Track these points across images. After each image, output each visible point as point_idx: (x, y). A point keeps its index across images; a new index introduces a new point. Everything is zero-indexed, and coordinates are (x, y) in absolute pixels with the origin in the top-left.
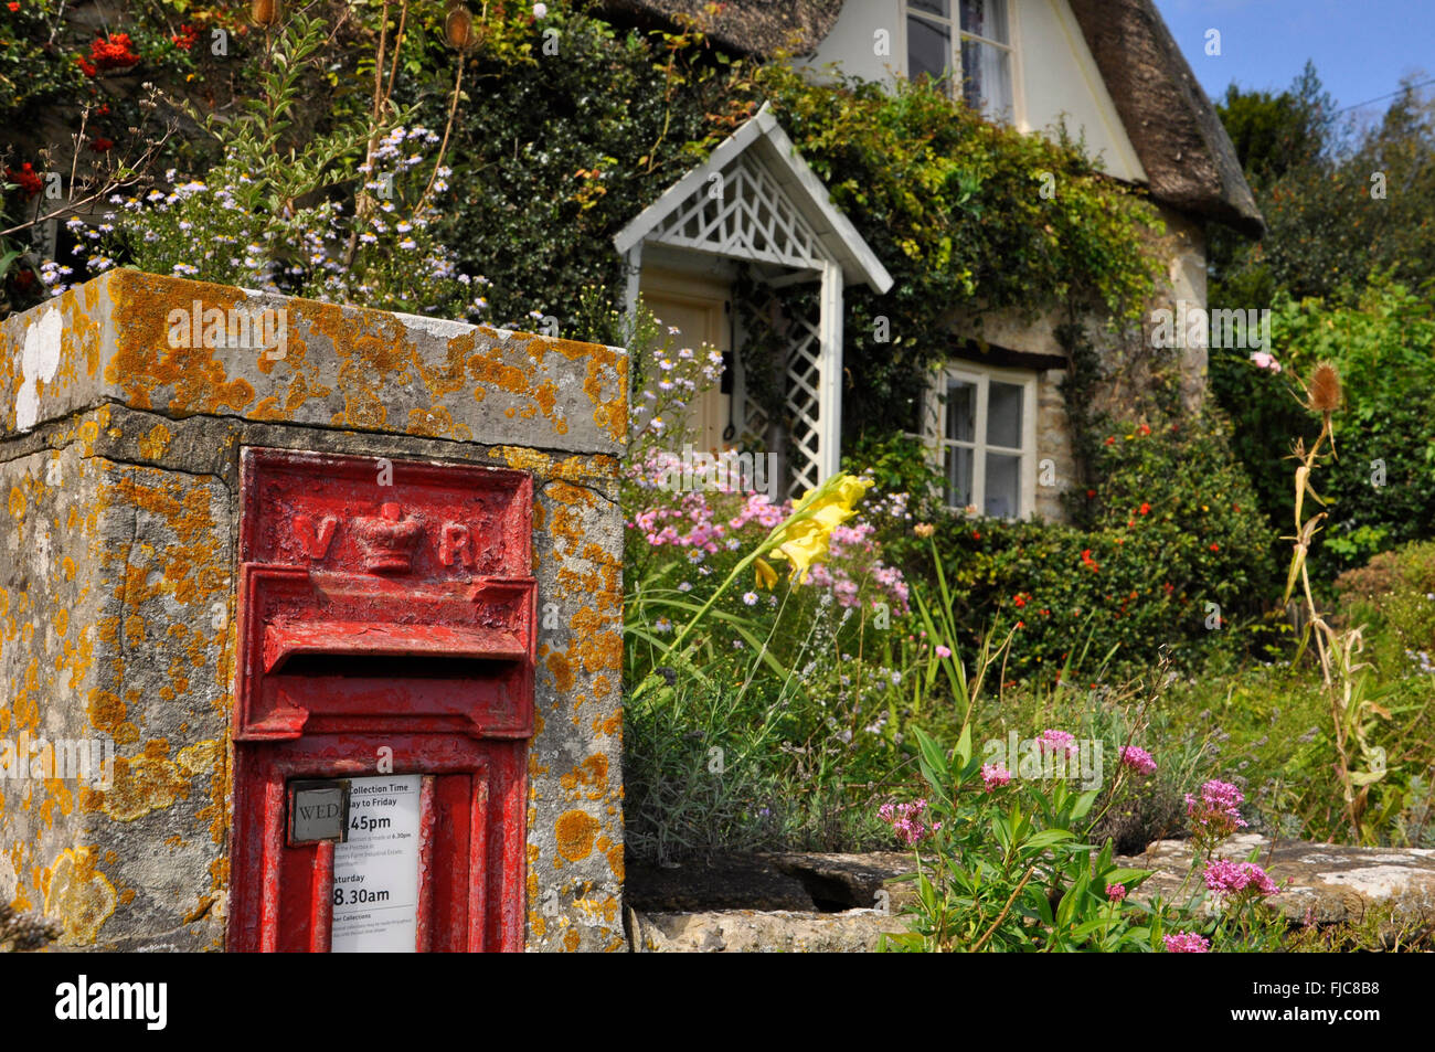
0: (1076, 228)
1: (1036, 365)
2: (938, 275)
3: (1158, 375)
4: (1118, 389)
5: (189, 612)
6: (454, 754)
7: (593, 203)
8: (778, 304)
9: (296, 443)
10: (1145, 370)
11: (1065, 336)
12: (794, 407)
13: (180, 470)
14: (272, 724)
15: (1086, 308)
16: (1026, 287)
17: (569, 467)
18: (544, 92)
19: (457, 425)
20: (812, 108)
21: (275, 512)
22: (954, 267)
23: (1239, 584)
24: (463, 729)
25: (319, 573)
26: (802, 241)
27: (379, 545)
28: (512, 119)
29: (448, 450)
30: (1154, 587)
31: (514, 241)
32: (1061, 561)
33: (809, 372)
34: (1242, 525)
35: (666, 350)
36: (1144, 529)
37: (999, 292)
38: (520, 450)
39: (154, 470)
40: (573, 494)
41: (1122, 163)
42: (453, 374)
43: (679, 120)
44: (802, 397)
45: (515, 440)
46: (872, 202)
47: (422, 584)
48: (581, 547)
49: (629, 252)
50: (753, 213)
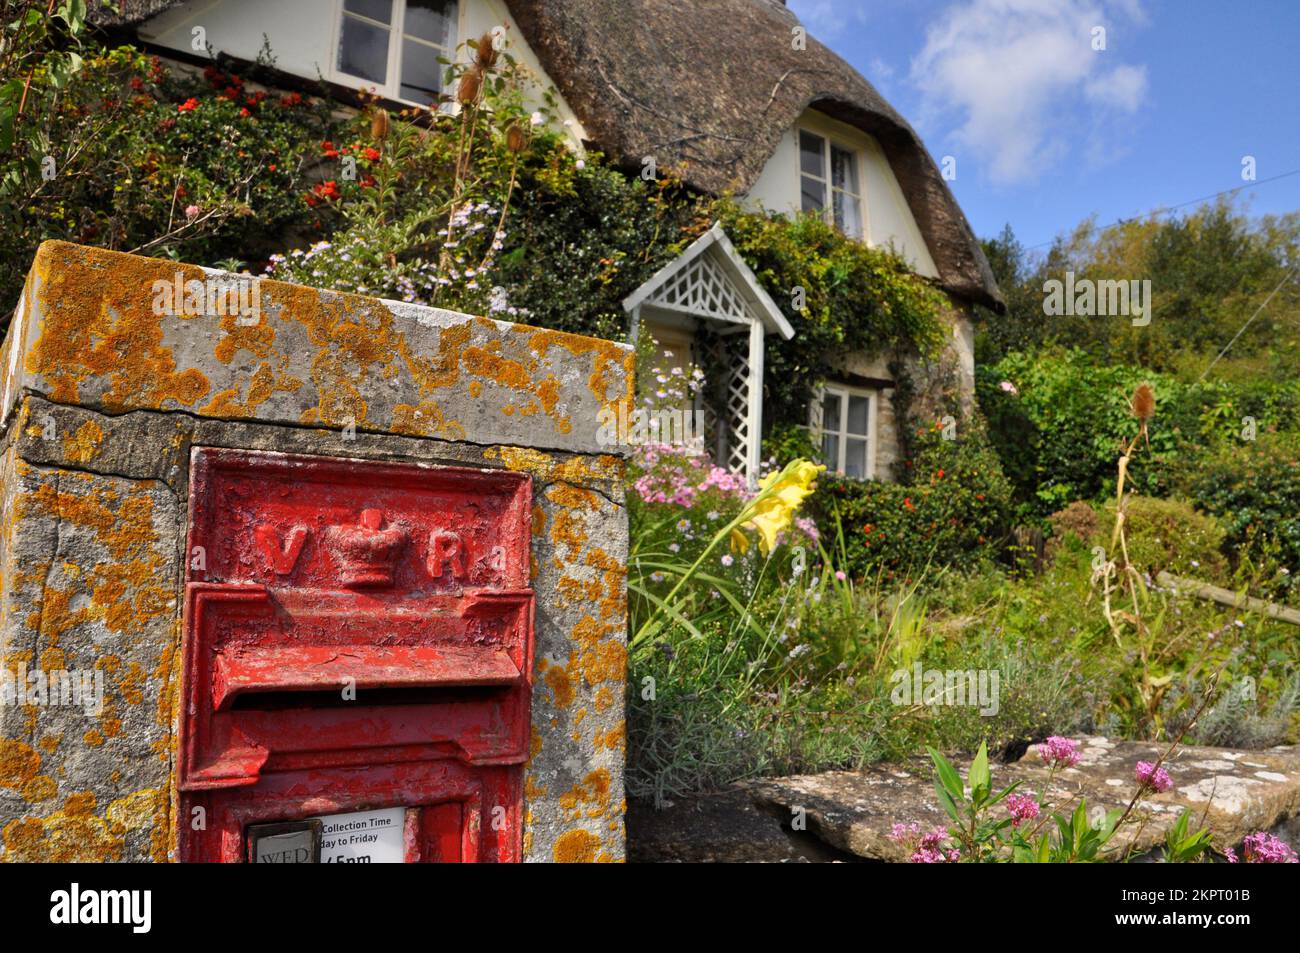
0: (901, 304)
1: (877, 385)
2: (822, 329)
3: (948, 393)
4: (925, 401)
5: (122, 641)
6: (443, 783)
7: (610, 280)
8: (723, 345)
9: (259, 443)
10: (940, 390)
11: (894, 368)
12: (733, 409)
13: (115, 474)
14: (222, 768)
15: (906, 352)
16: (873, 338)
17: (572, 468)
18: (582, 213)
19: (448, 423)
20: (746, 226)
21: (233, 521)
22: (831, 325)
23: (993, 519)
24: (451, 754)
25: (284, 591)
26: (739, 307)
27: (356, 558)
28: (561, 229)
29: (437, 450)
30: (946, 521)
31: (561, 303)
32: (892, 505)
33: (742, 387)
34: (996, 483)
35: (663, 368)
36: (940, 485)
37: (857, 341)
38: (519, 451)
39: (82, 475)
40: (576, 497)
41: (925, 267)
42: (445, 368)
43: (664, 231)
44: (737, 403)
45: (513, 440)
46: (782, 284)
47: (406, 599)
48: (584, 553)
49: (632, 311)
50: (709, 289)
